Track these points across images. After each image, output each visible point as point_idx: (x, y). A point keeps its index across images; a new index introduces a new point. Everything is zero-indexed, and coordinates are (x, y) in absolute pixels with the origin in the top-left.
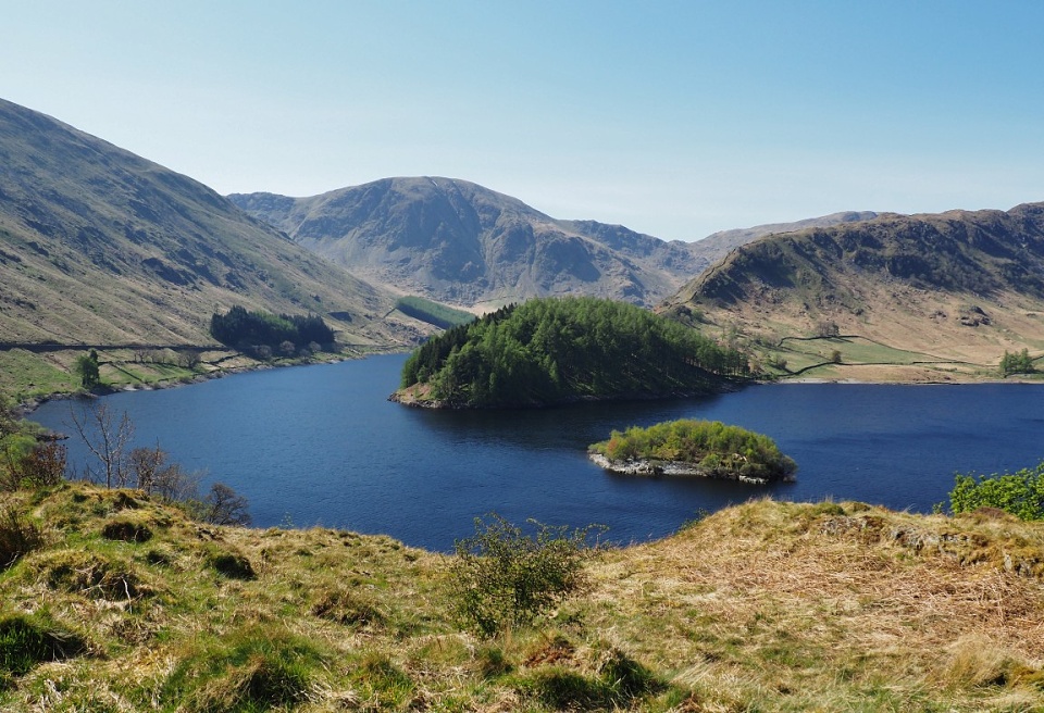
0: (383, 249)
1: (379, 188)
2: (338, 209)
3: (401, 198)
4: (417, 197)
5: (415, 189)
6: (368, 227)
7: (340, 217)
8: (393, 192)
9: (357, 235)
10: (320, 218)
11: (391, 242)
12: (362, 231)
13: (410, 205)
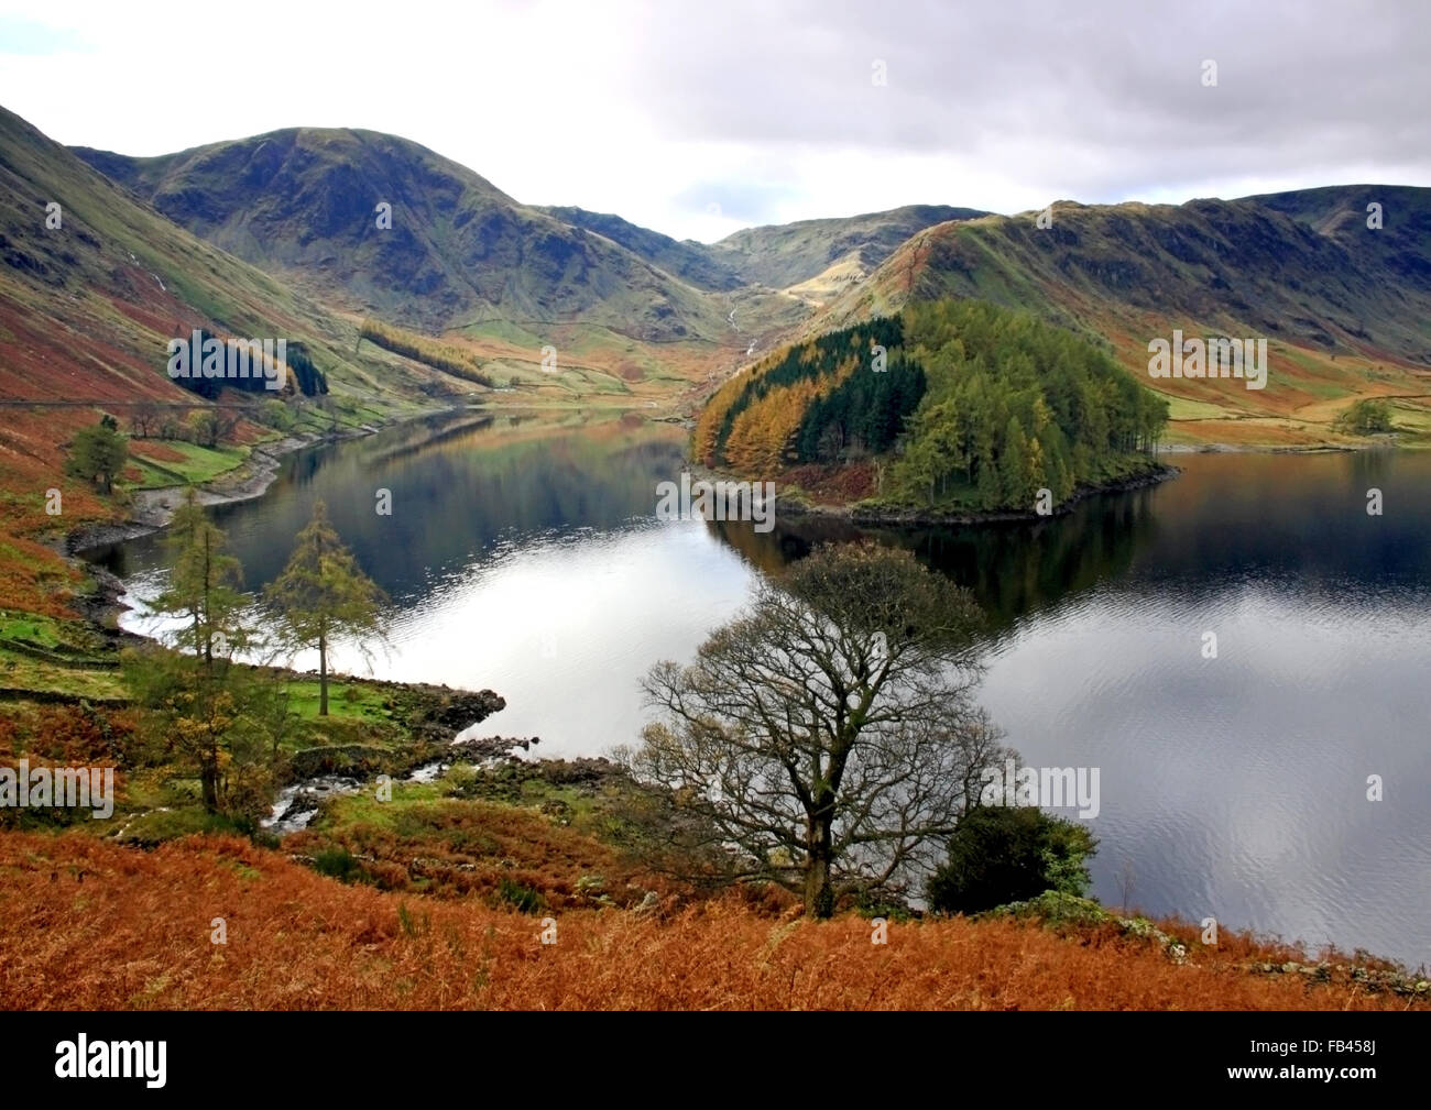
0: (292, 242)
1: (277, 142)
2: (212, 176)
3: (312, 160)
4: (340, 159)
5: (335, 146)
6: (265, 207)
7: (217, 188)
8: (301, 151)
9: (248, 219)
10: (185, 192)
11: (304, 231)
12: (255, 214)
13: (332, 172)
